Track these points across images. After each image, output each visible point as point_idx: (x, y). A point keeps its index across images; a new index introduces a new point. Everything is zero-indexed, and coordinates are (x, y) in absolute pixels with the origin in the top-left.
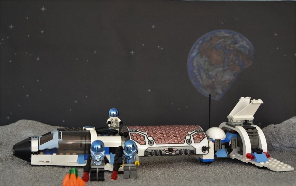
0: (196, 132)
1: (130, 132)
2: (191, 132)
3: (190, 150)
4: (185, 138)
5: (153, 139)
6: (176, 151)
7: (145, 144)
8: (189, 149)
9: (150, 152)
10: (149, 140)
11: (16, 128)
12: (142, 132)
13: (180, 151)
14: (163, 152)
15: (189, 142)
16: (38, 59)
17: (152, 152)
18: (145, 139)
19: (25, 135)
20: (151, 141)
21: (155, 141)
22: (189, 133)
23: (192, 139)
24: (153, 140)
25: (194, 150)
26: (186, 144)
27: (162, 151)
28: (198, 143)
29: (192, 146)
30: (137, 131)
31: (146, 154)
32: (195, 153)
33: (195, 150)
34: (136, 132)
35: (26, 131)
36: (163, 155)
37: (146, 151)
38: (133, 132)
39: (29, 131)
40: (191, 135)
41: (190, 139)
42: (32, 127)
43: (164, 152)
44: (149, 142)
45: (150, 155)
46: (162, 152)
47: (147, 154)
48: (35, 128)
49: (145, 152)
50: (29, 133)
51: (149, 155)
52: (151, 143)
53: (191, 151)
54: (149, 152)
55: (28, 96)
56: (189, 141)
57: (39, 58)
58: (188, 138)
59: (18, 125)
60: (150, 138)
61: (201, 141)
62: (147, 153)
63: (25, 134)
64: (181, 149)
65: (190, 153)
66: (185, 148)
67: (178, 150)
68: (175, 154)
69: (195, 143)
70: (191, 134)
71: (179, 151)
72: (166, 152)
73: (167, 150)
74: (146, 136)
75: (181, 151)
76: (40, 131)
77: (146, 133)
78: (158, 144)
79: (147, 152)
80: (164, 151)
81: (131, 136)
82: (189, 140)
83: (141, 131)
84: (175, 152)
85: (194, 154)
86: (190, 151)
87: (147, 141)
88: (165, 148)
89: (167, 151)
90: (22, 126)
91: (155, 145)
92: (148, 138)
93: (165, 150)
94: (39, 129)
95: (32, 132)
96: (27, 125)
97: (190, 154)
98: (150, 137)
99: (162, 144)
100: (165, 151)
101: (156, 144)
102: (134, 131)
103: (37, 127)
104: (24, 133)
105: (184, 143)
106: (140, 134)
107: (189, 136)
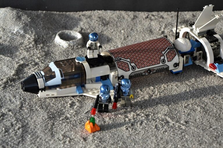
0: (169, 50)
1: (116, 61)
2: (164, 51)
3: (164, 68)
4: (160, 58)
5: (135, 64)
6: (154, 71)
7: (129, 70)
9: (133, 76)
10: (132, 66)
12: (125, 59)
15: (163, 61)
18: (129, 66)
21: (137, 66)
22: (163, 52)
23: (166, 59)
24: (135, 66)
28: (171, 61)
29: (166, 65)
30: (121, 59)
32: (168, 69)
33: (169, 67)
34: (121, 60)
36: (144, 76)
38: (118, 60)
40: (165, 55)
41: (164, 59)
44: (132, 68)
46: (142, 74)
49: (129, 76)
52: (134, 68)
56: (164, 61)
58: (162, 58)
60: (133, 64)
61: (173, 59)
64: (157, 69)
65: (164, 70)
66: (160, 67)
67: (155, 70)
69: (168, 61)
70: (164, 53)
72: (146, 73)
73: (147, 71)
74: (129, 63)
77: (129, 60)
78: (139, 68)
79: (131, 76)
80: (144, 72)
81: (117, 65)
82: (164, 60)
84: (152, 72)
87: (130, 67)
88: (145, 70)
91: (137, 70)
92: (132, 64)
98: (133, 63)
99: (142, 67)
105: (160, 64)
106: (124, 62)
107: (163, 56)
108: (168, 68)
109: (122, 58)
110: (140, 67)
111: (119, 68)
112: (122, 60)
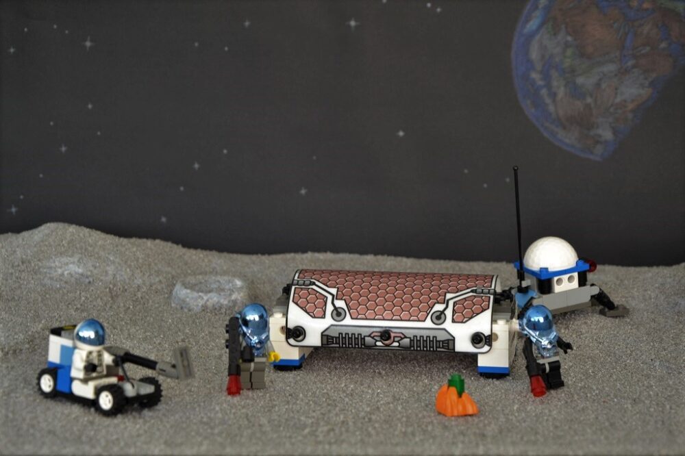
0: (471, 294)
1: (297, 284)
2: (457, 292)
3: (438, 339)
4: (432, 308)
5: (347, 305)
6: (402, 339)
7: (323, 317)
8: (436, 337)
9: (336, 338)
10: (336, 308)
11: (35, 249)
12: (327, 286)
13: (411, 340)
14: (366, 338)
15: (438, 318)
16: (88, 44)
17: (339, 337)
18: (326, 305)
19: (60, 271)
20: (339, 310)
21: (349, 311)
22: (450, 296)
23: (449, 313)
24: (346, 309)
25: (448, 340)
26: (428, 323)
27: (365, 336)
28: (462, 322)
29: (445, 329)
30: (314, 284)
31: (325, 342)
32: (451, 347)
33: (454, 340)
34: (311, 287)
35: (62, 259)
36: (369, 347)
37: (325, 333)
38: (304, 285)
39: (72, 259)
40: (451, 303)
41: (443, 312)
42: (78, 246)
43: (370, 338)
44: (335, 312)
45: (336, 343)
46: (364, 339)
47: (328, 342)
48: (86, 250)
49: (322, 335)
50: (71, 266)
51: (333, 343)
52: (339, 314)
53: (443, 341)
54: (333, 338)
55: (63, 149)
56: (440, 317)
57: (91, 41)
58: (439, 307)
59: (42, 241)
60: (340, 304)
61: (472, 318)
62: (328, 339)
63: (61, 268)
64: (414, 336)
65: (440, 347)
66: (425, 333)
67: (406, 337)
68: (399, 346)
69: (453, 321)
70: (452, 299)
71: (408, 340)
72: (377, 341)
73: (379, 334)
74: (330, 298)
75: (413, 340)
76: (99, 258)
77: (334, 291)
78: (357, 319)
79: (327, 336)
80: (369, 336)
81: (294, 294)
82: (440, 315)
83: (324, 284)
84: (398, 342)
85: (448, 349)
86: (439, 341)
87: (330, 308)
88: (375, 330)
89: (378, 339)
90: (52, 243)
91: (348, 321)
92: (336, 302)
93: (372, 335)
94: (98, 253)
95: (79, 261)
96: (64, 242)
97: (438, 349)
98: (342, 299)
99: (367, 319)
100: (373, 338)
101: (352, 318)
102: (307, 282)
103: (91, 246)
104: (57, 263)
105: (424, 321)
106: (317, 292)
107: (444, 303)
108: (451, 342)
109: (317, 283)
110: (360, 316)
111: (297, 304)
112: (314, 287)
